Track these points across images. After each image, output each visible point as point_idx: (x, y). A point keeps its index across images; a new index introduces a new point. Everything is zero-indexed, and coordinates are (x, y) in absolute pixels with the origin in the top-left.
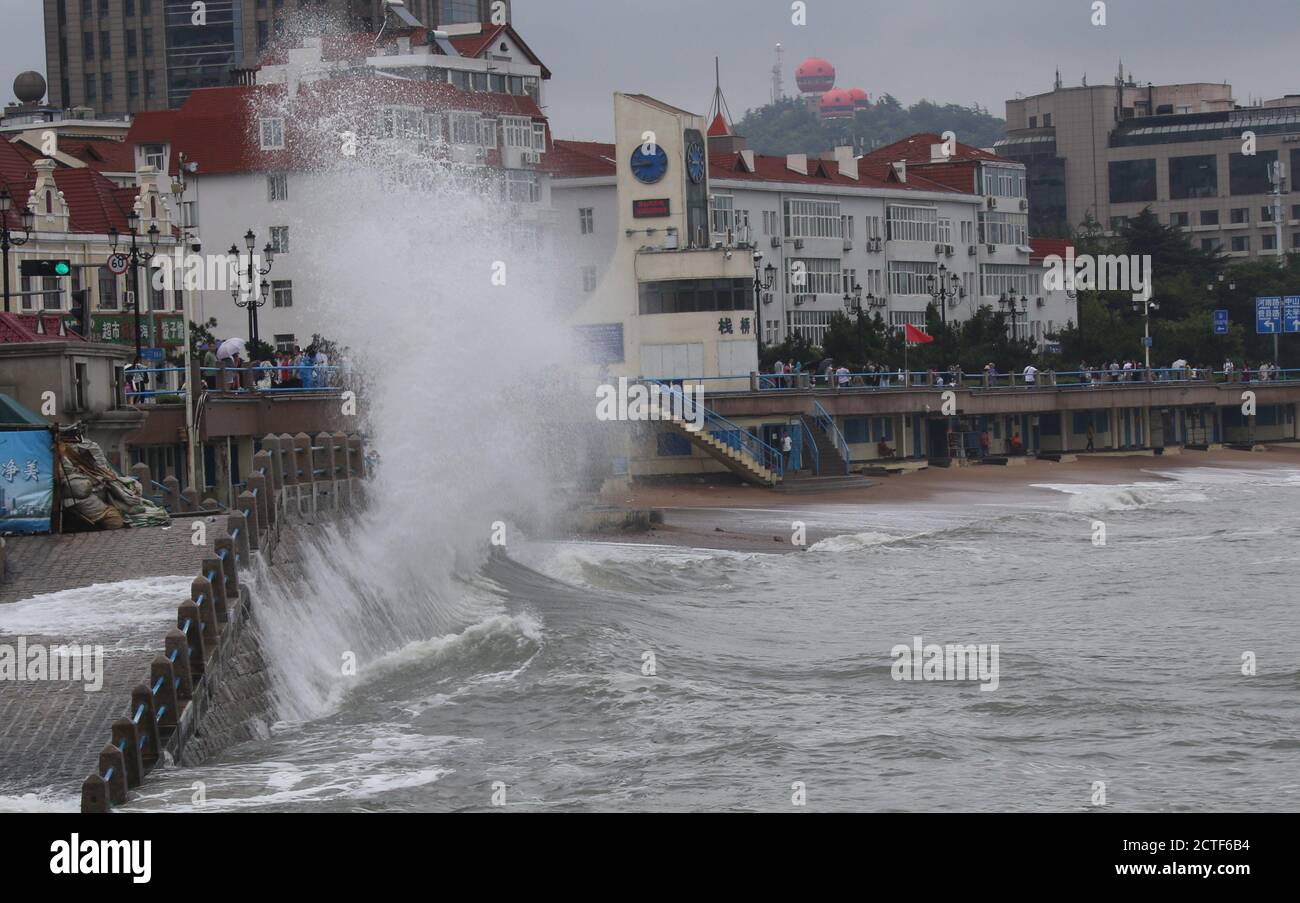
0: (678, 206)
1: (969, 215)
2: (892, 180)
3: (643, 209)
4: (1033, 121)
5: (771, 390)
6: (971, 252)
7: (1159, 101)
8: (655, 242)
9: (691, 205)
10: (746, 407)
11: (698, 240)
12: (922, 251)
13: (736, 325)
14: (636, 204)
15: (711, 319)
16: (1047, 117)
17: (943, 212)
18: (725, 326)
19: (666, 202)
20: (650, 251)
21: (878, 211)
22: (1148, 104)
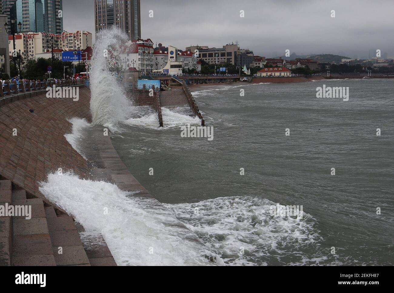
0: (175, 57)
1: (192, 59)
2: (184, 55)
3: (171, 57)
4: (188, 50)
5: (184, 76)
6: (192, 62)
7: (201, 48)
8: (172, 61)
9: (176, 57)
10: (182, 78)
11: (176, 61)
12: (187, 62)
13: (180, 70)
14: (170, 57)
15: (178, 69)
16: (190, 49)
17: (189, 58)
18: (179, 70)
19: (173, 57)
20: (172, 62)
21: (183, 58)
22: (200, 48)
